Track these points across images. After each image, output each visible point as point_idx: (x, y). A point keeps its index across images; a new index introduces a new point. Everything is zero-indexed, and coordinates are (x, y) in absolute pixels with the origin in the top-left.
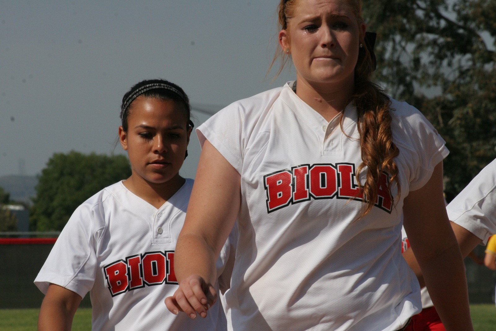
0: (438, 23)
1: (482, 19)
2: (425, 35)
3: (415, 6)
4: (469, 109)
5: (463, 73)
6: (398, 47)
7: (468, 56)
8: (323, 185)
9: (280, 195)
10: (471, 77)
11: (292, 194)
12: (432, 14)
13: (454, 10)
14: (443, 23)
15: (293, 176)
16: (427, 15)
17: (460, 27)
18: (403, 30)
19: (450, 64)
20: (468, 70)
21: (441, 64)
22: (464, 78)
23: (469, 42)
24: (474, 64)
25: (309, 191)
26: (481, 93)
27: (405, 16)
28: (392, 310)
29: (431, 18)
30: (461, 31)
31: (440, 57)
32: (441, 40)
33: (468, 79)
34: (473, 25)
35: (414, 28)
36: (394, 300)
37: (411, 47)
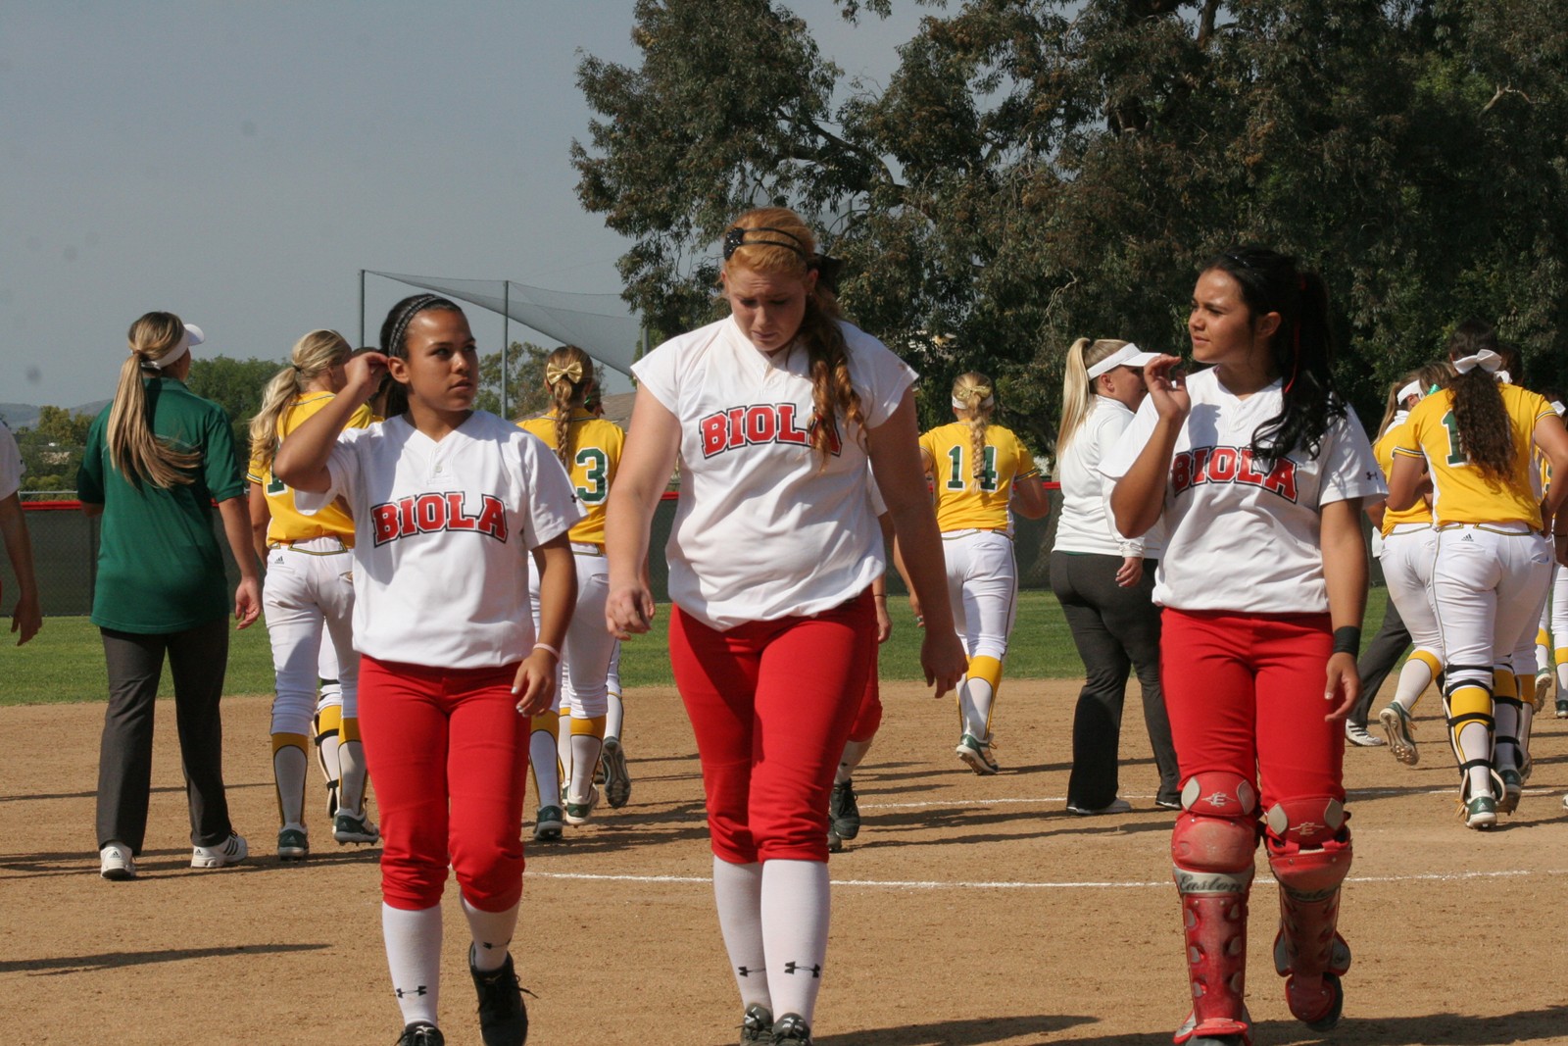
0: (814, 141)
1: (884, 133)
2: (793, 160)
3: (776, 114)
4: (863, 280)
5: (855, 223)
6: (750, 181)
7: (864, 194)
8: (761, 429)
9: (715, 440)
10: (869, 228)
11: (728, 440)
12: (804, 127)
13: (839, 119)
14: (821, 141)
15: (728, 419)
16: (795, 128)
17: (849, 148)
18: (757, 154)
19: (834, 208)
20: (863, 217)
21: (819, 207)
22: (856, 231)
23: (865, 173)
24: (873, 208)
25: (745, 436)
26: (883, 254)
27: (761, 132)
28: (850, 572)
29: (802, 133)
30: (851, 154)
31: (818, 196)
32: (819, 169)
33: (863, 231)
34: (870, 145)
35: (775, 150)
36: (851, 561)
37: (769, 180)
